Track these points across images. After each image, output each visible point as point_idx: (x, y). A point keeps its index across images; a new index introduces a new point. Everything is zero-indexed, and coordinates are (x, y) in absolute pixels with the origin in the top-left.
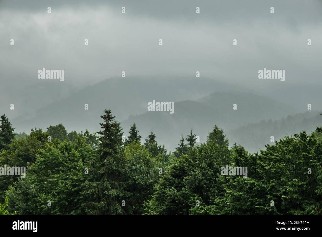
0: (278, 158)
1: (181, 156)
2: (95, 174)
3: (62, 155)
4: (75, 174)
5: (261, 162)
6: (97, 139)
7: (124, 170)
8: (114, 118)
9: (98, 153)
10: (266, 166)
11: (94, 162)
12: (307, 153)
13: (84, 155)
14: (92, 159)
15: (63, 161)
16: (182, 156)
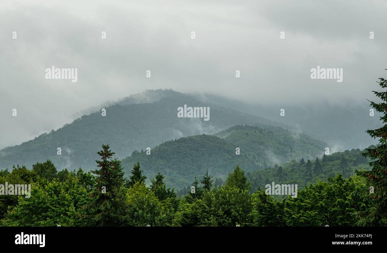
0: (309, 206)
1: (193, 200)
2: (89, 221)
3: (50, 199)
4: (65, 221)
5: (289, 210)
6: (92, 179)
7: (124, 218)
8: (113, 154)
9: (93, 197)
10: (295, 214)
11: (88, 208)
12: (343, 200)
13: (77, 198)
14: (85, 203)
15: (51, 205)
16: (195, 201)
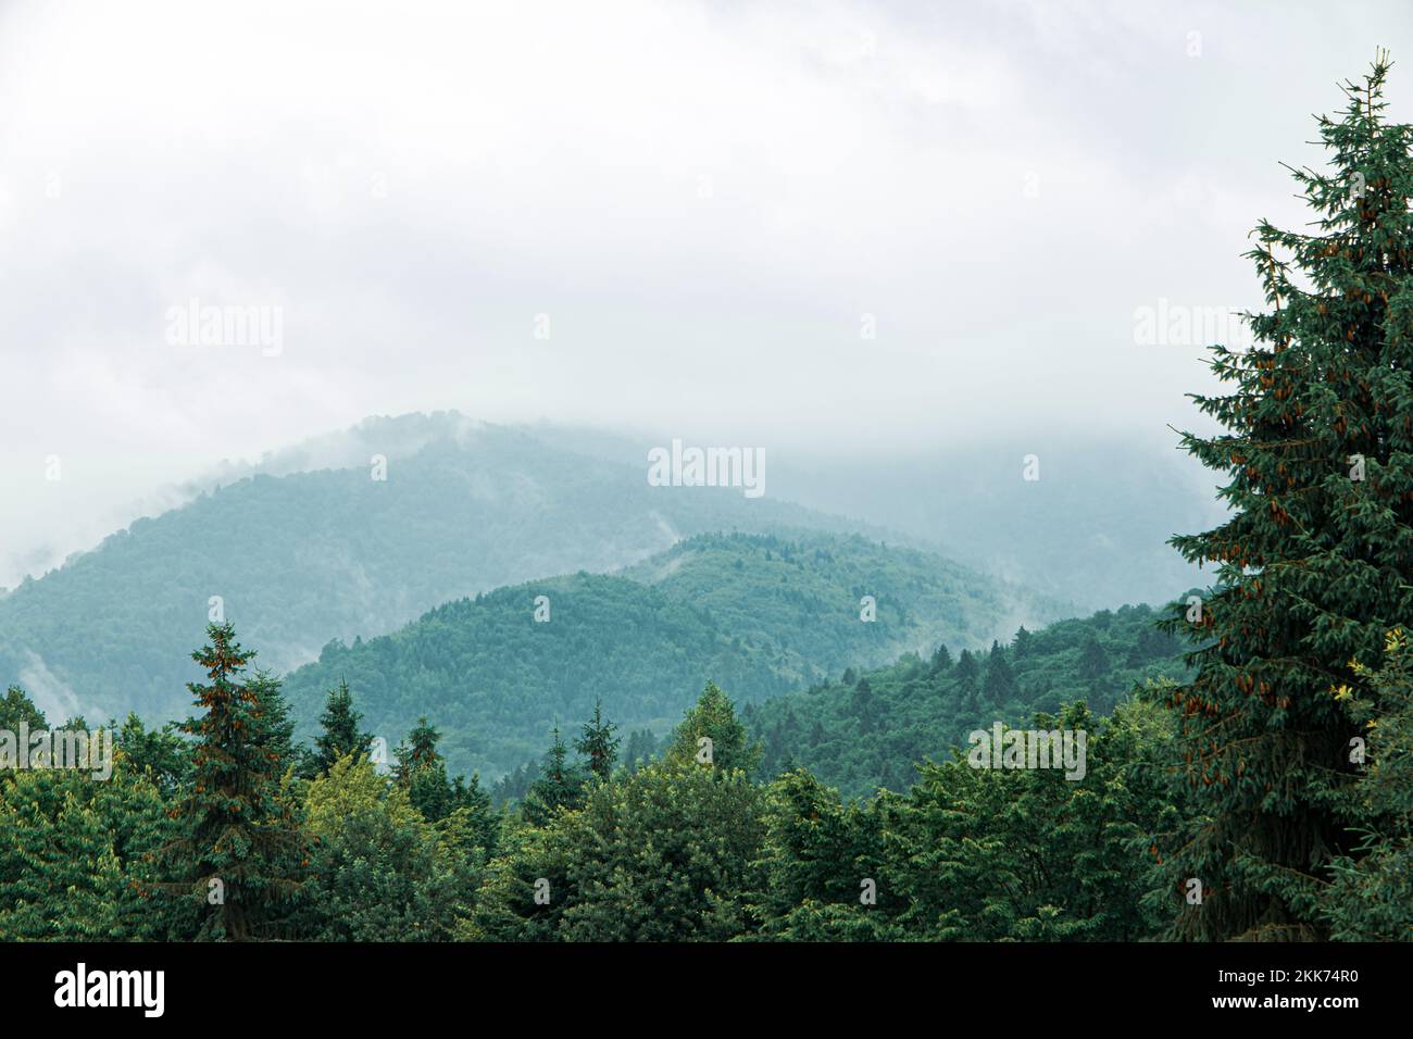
0: (972, 819)
1: (551, 816)
2: (172, 907)
3: (27, 829)
4: (83, 909)
5: (898, 837)
6: (177, 752)
7: (297, 889)
8: (249, 659)
9: (184, 817)
10: (920, 850)
11: (165, 857)
12: (1093, 794)
13: (124, 823)
14: (156, 840)
15: (30, 851)
16: (558, 818)
